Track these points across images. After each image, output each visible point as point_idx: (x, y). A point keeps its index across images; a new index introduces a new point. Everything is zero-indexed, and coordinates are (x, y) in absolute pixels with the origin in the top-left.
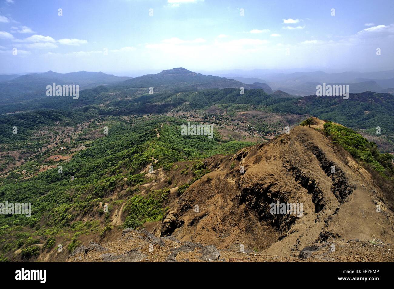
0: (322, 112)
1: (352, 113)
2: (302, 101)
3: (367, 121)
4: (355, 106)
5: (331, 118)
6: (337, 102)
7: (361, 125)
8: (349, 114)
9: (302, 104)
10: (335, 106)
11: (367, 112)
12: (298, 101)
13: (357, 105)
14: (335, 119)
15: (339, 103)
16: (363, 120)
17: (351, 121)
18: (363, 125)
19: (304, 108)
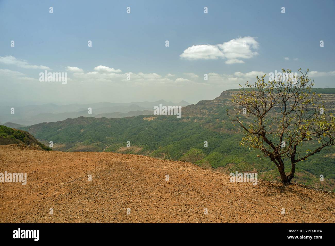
0: (51, 136)
1: (73, 133)
2: (32, 129)
3: (83, 136)
4: (75, 127)
5: (59, 139)
6: (62, 126)
7: (80, 140)
8: (71, 134)
9: (33, 132)
10: (61, 129)
11: (82, 130)
12: (29, 129)
13: (76, 126)
14: (62, 139)
15: (63, 126)
16: (81, 136)
17: (73, 138)
18: (81, 140)
19: (35, 134)
